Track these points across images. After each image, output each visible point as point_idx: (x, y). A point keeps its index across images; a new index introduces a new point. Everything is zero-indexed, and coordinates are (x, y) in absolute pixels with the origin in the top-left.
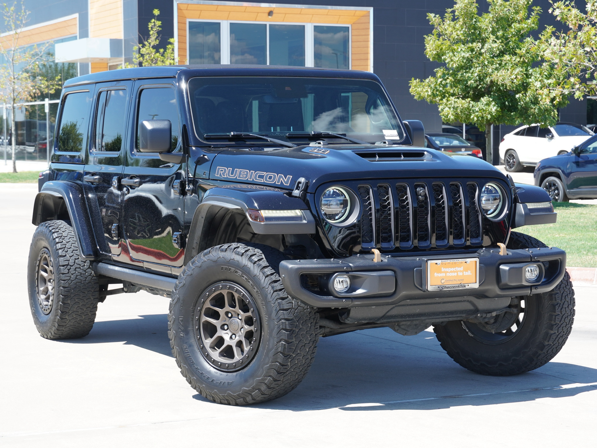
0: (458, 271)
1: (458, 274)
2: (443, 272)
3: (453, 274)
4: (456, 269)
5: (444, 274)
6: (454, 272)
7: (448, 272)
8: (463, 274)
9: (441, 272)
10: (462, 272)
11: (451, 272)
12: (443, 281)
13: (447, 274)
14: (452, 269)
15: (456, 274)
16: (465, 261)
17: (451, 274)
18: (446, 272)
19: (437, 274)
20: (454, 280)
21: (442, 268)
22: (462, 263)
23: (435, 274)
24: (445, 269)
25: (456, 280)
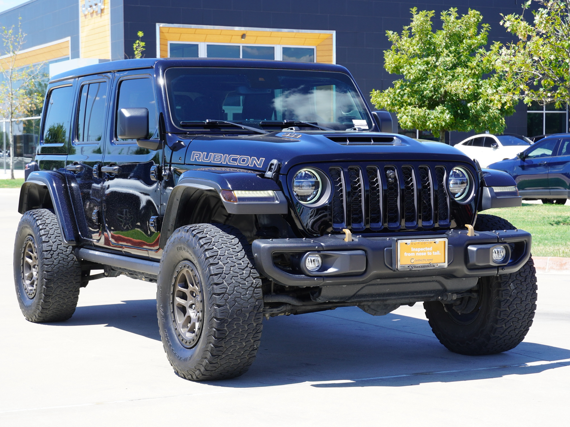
0: (427, 251)
1: (427, 254)
2: (413, 252)
3: (423, 254)
4: (425, 249)
5: (414, 254)
6: (423, 252)
7: (417, 252)
8: (432, 254)
9: (411, 252)
10: (432, 252)
11: (421, 252)
12: (412, 261)
13: (417, 254)
14: (422, 249)
15: (425, 254)
16: (435, 241)
17: (420, 254)
18: (415, 252)
19: (407, 254)
20: (424, 260)
21: (412, 248)
22: (431, 243)
23: (405, 254)
24: (415, 249)
25: (425, 260)
